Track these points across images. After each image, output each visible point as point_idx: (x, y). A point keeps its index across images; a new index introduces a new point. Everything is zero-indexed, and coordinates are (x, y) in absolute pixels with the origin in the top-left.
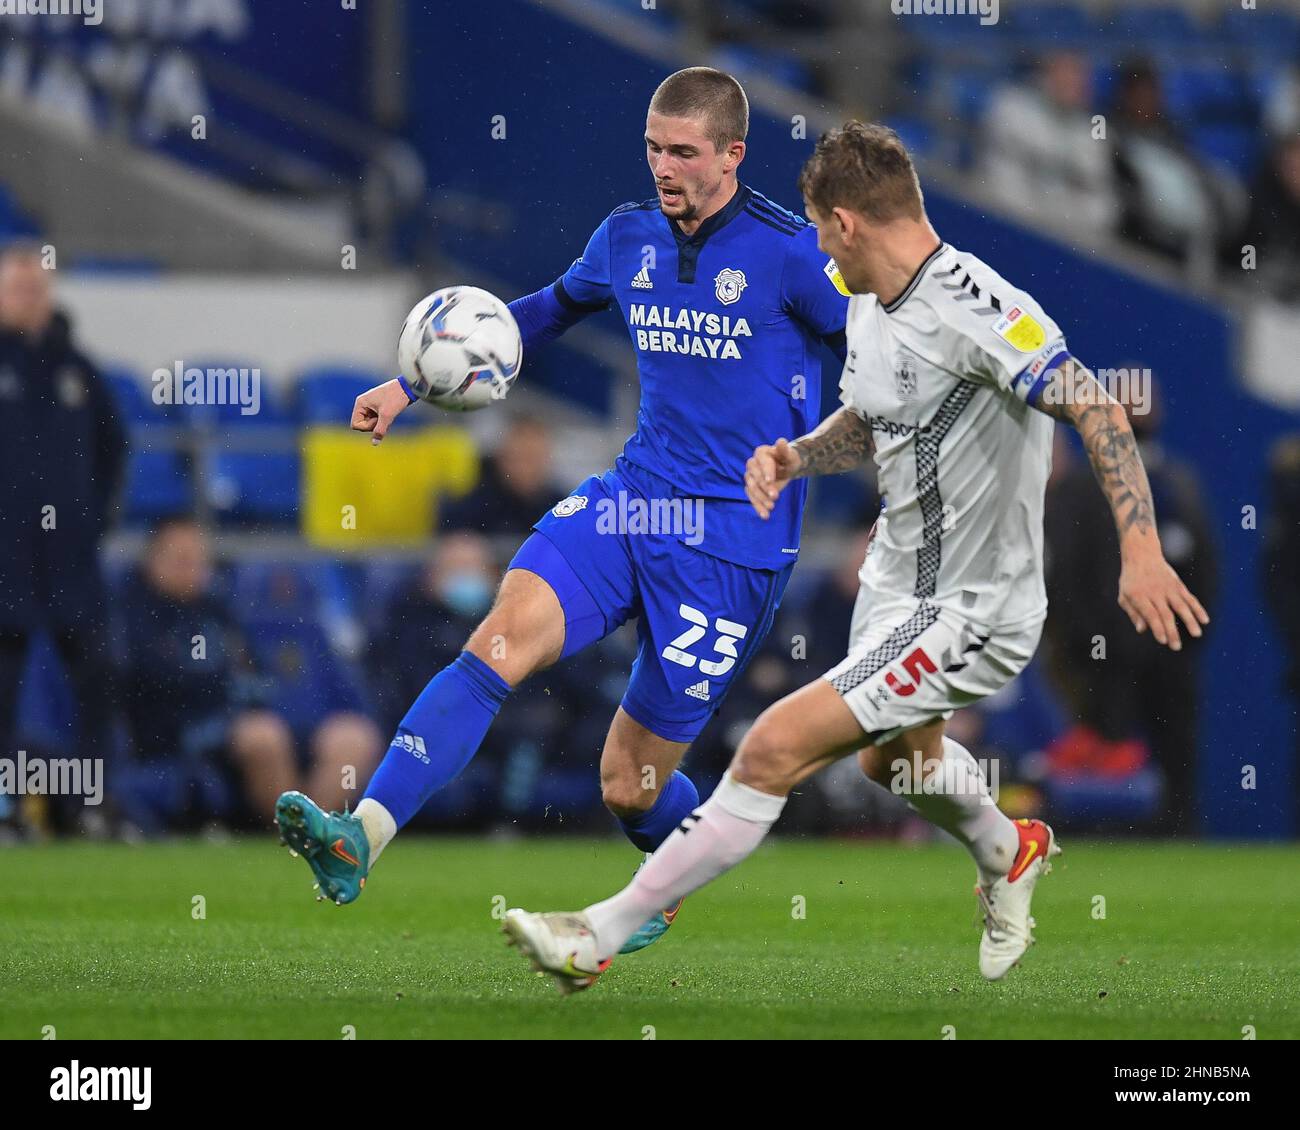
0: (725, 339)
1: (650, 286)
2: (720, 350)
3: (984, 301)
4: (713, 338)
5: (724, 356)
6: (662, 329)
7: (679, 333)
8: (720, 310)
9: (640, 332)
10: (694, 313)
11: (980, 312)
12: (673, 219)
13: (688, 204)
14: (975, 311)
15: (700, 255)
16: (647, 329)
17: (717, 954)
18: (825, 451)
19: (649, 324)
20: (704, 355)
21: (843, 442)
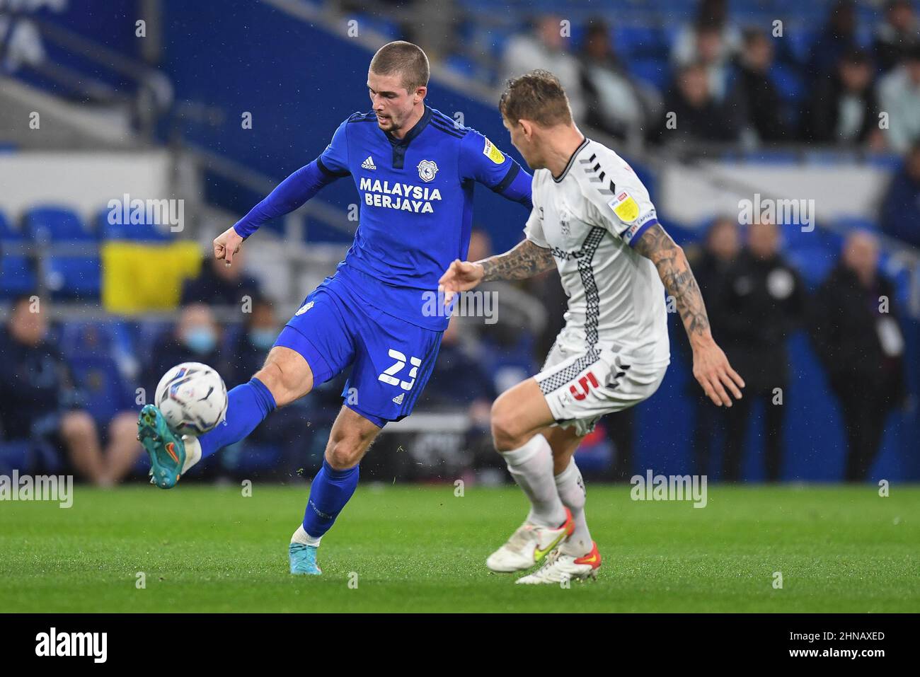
0: (424, 202)
1: (375, 168)
2: (421, 208)
3: (606, 185)
4: (417, 201)
5: (423, 211)
6: (383, 194)
7: (394, 198)
8: (422, 184)
9: (367, 195)
10: (405, 186)
11: (603, 192)
12: (387, 132)
13: (393, 124)
14: (600, 190)
15: (406, 152)
16: (373, 193)
17: (350, 553)
18: (505, 266)
19: (374, 190)
20: (410, 210)
21: (517, 261)
